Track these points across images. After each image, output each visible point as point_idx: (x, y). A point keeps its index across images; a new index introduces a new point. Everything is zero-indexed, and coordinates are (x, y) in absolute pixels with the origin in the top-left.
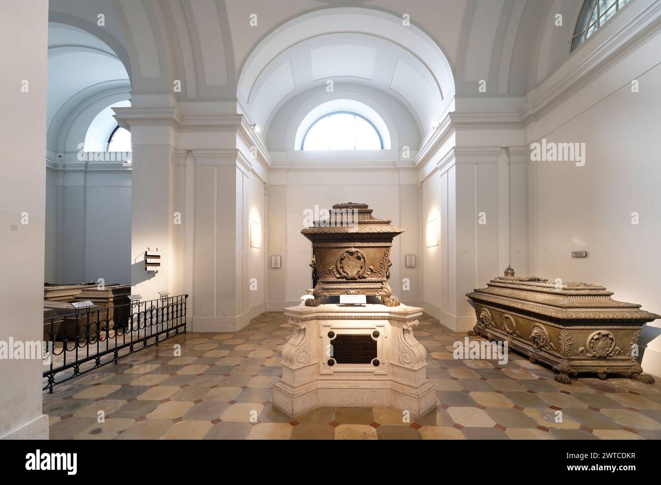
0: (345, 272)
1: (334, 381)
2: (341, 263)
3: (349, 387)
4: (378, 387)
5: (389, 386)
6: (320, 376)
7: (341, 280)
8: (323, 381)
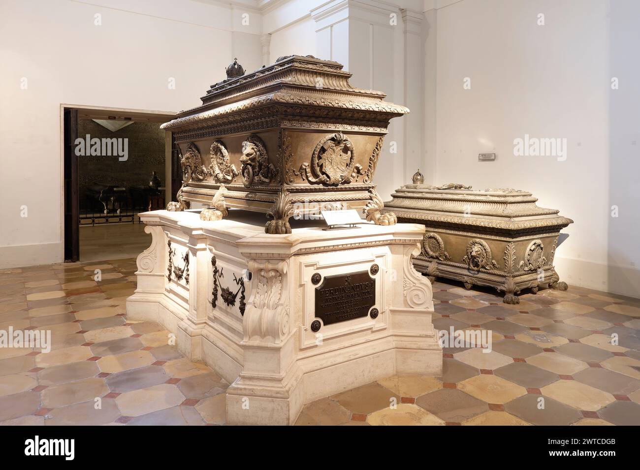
0: (323, 173)
1: (322, 356)
2: (320, 158)
3: (346, 359)
4: (381, 349)
5: (394, 343)
6: (301, 353)
7: (316, 186)
8: (306, 361)
